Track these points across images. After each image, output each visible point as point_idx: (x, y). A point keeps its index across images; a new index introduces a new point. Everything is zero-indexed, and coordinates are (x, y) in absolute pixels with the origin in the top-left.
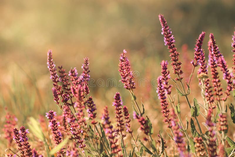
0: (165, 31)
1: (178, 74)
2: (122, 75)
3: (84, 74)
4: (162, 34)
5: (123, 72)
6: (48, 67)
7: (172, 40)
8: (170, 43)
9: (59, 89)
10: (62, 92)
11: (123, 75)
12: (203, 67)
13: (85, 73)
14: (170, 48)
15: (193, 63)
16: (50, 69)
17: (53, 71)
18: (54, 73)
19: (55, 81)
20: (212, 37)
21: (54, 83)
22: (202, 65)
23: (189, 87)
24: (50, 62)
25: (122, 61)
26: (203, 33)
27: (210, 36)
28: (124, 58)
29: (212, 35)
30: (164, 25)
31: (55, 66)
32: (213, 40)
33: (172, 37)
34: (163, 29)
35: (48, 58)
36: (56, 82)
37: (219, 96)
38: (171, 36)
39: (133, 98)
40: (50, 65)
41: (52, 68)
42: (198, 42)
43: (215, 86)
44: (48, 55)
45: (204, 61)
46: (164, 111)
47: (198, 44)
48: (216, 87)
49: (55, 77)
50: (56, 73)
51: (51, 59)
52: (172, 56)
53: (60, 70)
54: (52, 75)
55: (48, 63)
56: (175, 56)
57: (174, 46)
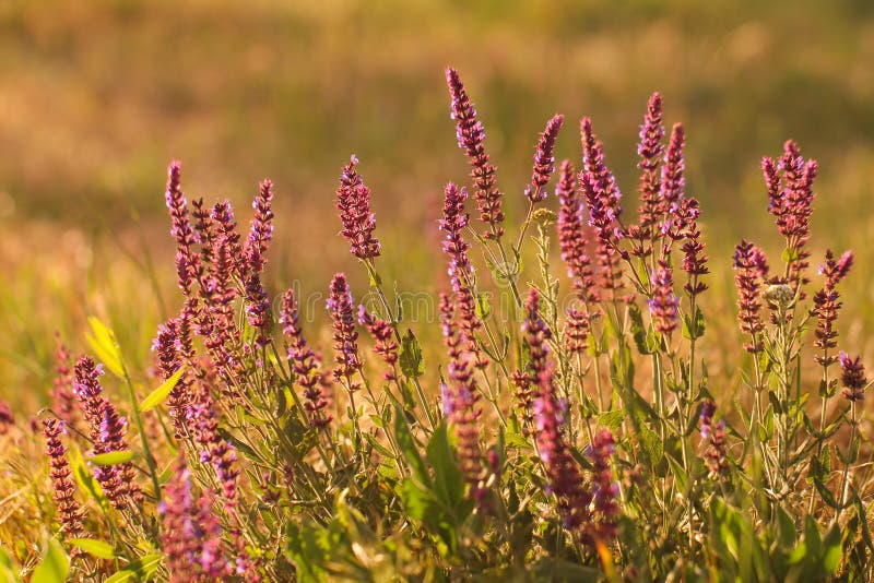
0: (460, 108)
1: (492, 223)
2: (344, 219)
3: (259, 223)
4: (453, 117)
5: (347, 210)
6: (168, 204)
7: (477, 133)
8: (472, 142)
9: (193, 263)
10: (202, 269)
11: (347, 217)
12: (568, 209)
13: (260, 219)
14: (472, 154)
15: (530, 194)
16: (172, 209)
17: (179, 216)
18: (182, 221)
19: (183, 242)
20: (587, 128)
21: (182, 247)
22: (566, 203)
23: (518, 257)
24: (173, 190)
25: (346, 183)
26: (557, 117)
27: (583, 124)
28: (351, 176)
29: (587, 122)
30: (457, 94)
31: (185, 202)
32: (588, 135)
33: (478, 126)
34: (453, 103)
35: (170, 182)
36: (187, 245)
37: (615, 290)
38: (474, 123)
39: (373, 282)
40: (174, 199)
41: (177, 208)
42: (543, 140)
43: (605, 264)
44: (170, 173)
45: (572, 194)
46: (468, 324)
47: (543, 144)
48: (606, 268)
49: (184, 231)
50: (187, 221)
51: (178, 183)
52: (478, 175)
53: (198, 211)
54: (177, 225)
55: (168, 194)
56: (484, 176)
57: (481, 149)
